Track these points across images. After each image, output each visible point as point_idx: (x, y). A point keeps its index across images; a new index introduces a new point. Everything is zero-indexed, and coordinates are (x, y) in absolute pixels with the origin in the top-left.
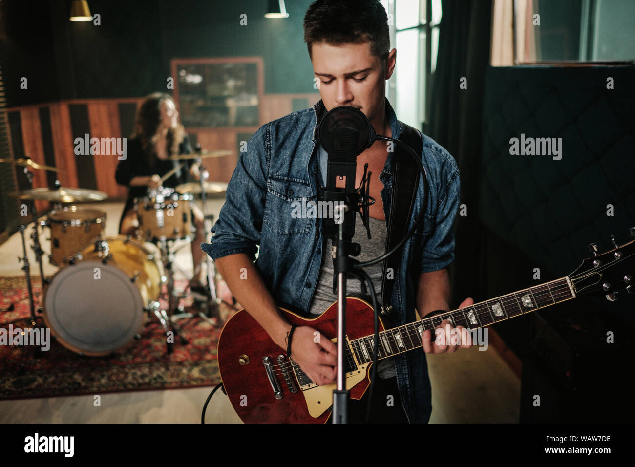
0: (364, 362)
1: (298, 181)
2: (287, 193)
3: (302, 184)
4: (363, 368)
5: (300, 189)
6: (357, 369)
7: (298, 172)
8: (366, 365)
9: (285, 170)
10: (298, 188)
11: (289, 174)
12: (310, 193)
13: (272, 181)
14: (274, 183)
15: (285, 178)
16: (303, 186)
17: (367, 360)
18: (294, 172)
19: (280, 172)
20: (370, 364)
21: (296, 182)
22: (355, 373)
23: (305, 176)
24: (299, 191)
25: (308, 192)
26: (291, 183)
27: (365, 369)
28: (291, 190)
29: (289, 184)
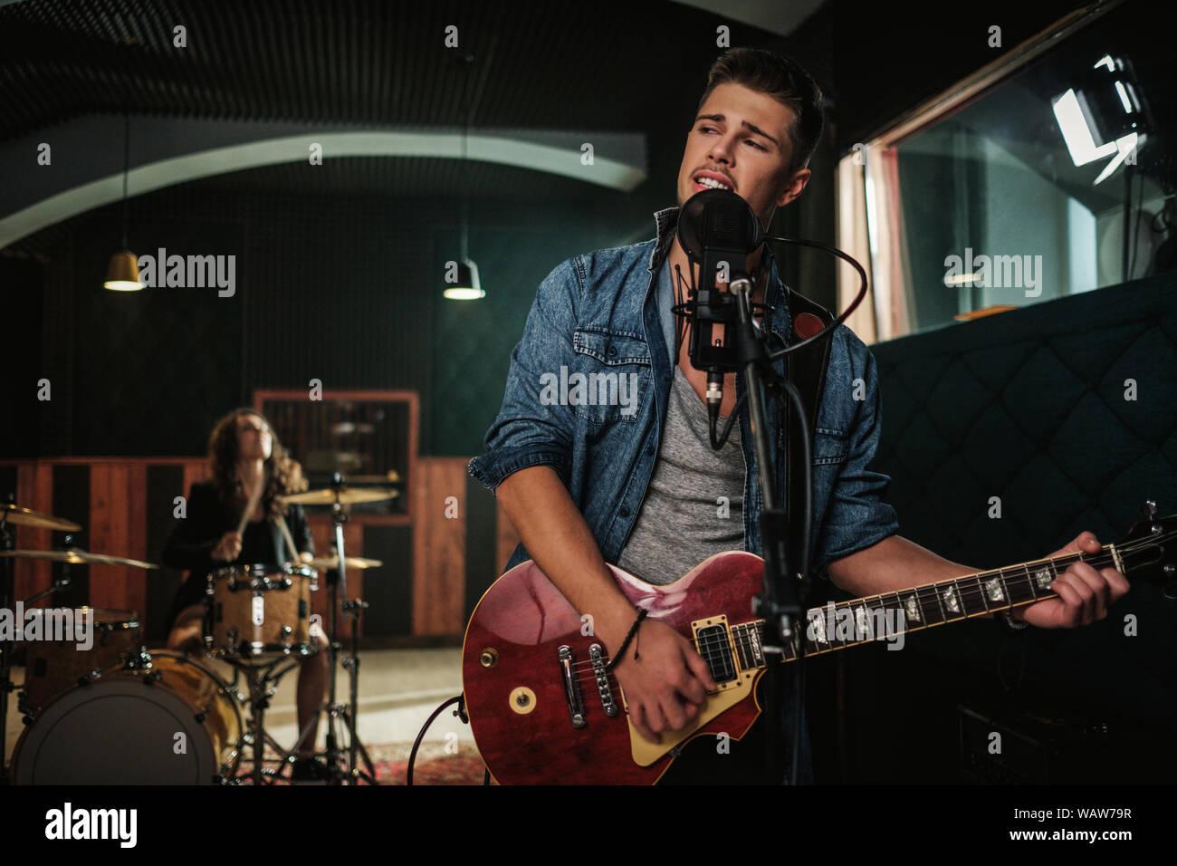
0: (752, 665)
1: (625, 334)
2: (606, 352)
3: (632, 338)
4: (748, 676)
5: (629, 346)
6: (736, 678)
7: (625, 323)
8: (753, 672)
9: (603, 318)
10: (625, 344)
11: (609, 324)
12: (645, 352)
13: (582, 334)
14: (586, 336)
15: (604, 330)
16: (633, 342)
17: (758, 661)
18: (618, 323)
19: (597, 321)
20: (762, 669)
21: (622, 336)
22: (731, 684)
23: (636, 328)
24: (626, 349)
25: (642, 350)
26: (613, 338)
27: (751, 679)
28: (613, 347)
29: (611, 340)
